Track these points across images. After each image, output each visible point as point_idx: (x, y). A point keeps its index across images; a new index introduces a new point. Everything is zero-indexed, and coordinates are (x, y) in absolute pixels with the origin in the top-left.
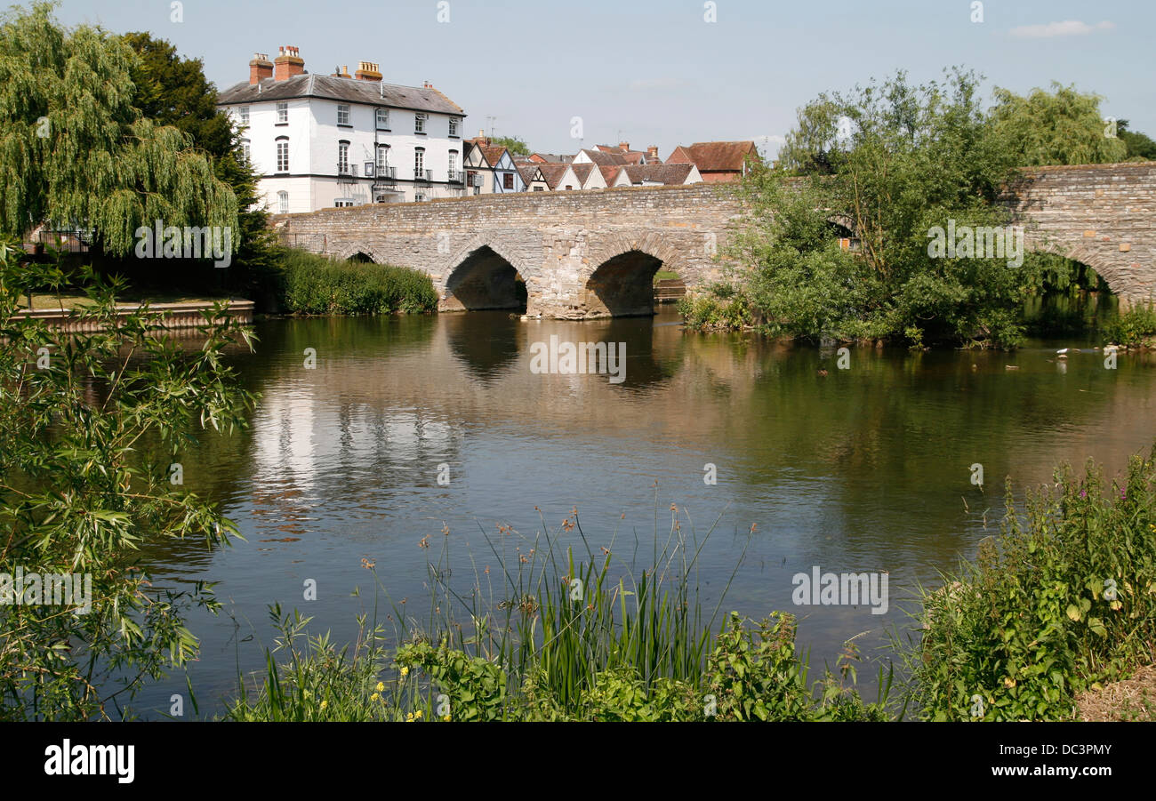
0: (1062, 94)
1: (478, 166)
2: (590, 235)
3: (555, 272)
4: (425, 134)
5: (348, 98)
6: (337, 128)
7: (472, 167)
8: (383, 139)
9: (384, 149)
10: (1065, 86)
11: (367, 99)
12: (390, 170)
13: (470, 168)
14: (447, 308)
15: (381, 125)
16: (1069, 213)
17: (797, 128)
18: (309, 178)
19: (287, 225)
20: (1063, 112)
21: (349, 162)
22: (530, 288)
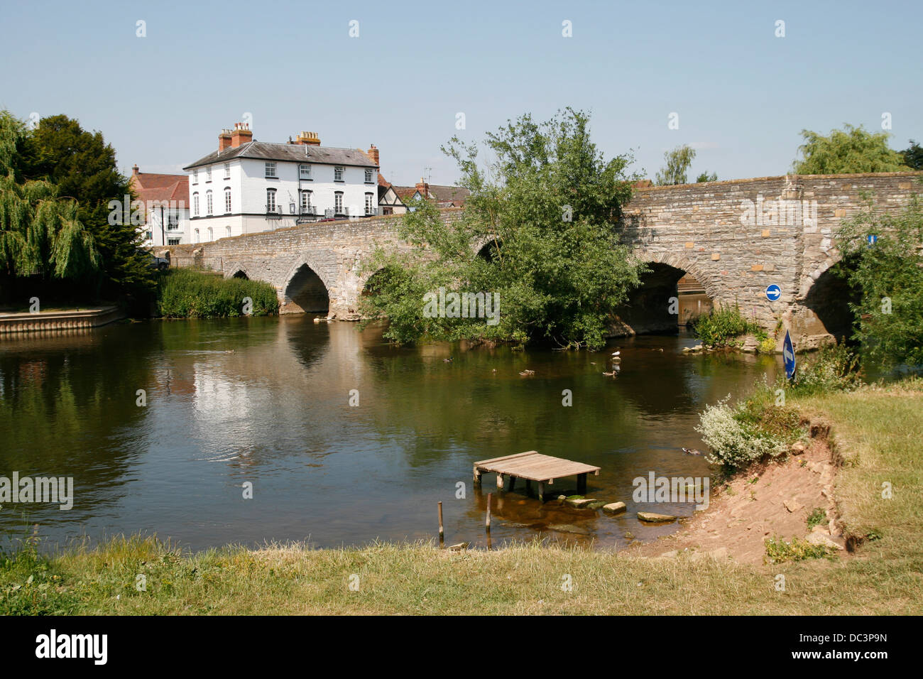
0: (853, 134)
1: (392, 203)
2: (363, 254)
3: (344, 284)
4: (343, 182)
5: (274, 157)
6: (265, 180)
7: (387, 205)
8: (305, 186)
9: (307, 194)
10: (856, 127)
11: (293, 158)
12: (313, 209)
13: (385, 205)
14: (287, 311)
15: (302, 176)
16: (674, 227)
17: (666, 168)
18: (241, 217)
19: (201, 251)
20: (854, 147)
21: (276, 204)
22: (331, 296)
